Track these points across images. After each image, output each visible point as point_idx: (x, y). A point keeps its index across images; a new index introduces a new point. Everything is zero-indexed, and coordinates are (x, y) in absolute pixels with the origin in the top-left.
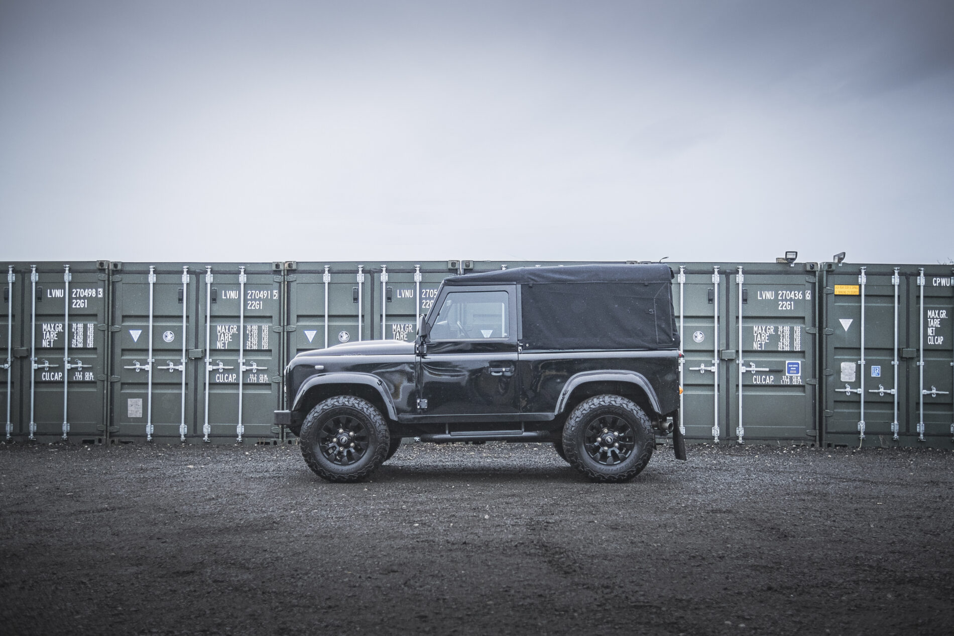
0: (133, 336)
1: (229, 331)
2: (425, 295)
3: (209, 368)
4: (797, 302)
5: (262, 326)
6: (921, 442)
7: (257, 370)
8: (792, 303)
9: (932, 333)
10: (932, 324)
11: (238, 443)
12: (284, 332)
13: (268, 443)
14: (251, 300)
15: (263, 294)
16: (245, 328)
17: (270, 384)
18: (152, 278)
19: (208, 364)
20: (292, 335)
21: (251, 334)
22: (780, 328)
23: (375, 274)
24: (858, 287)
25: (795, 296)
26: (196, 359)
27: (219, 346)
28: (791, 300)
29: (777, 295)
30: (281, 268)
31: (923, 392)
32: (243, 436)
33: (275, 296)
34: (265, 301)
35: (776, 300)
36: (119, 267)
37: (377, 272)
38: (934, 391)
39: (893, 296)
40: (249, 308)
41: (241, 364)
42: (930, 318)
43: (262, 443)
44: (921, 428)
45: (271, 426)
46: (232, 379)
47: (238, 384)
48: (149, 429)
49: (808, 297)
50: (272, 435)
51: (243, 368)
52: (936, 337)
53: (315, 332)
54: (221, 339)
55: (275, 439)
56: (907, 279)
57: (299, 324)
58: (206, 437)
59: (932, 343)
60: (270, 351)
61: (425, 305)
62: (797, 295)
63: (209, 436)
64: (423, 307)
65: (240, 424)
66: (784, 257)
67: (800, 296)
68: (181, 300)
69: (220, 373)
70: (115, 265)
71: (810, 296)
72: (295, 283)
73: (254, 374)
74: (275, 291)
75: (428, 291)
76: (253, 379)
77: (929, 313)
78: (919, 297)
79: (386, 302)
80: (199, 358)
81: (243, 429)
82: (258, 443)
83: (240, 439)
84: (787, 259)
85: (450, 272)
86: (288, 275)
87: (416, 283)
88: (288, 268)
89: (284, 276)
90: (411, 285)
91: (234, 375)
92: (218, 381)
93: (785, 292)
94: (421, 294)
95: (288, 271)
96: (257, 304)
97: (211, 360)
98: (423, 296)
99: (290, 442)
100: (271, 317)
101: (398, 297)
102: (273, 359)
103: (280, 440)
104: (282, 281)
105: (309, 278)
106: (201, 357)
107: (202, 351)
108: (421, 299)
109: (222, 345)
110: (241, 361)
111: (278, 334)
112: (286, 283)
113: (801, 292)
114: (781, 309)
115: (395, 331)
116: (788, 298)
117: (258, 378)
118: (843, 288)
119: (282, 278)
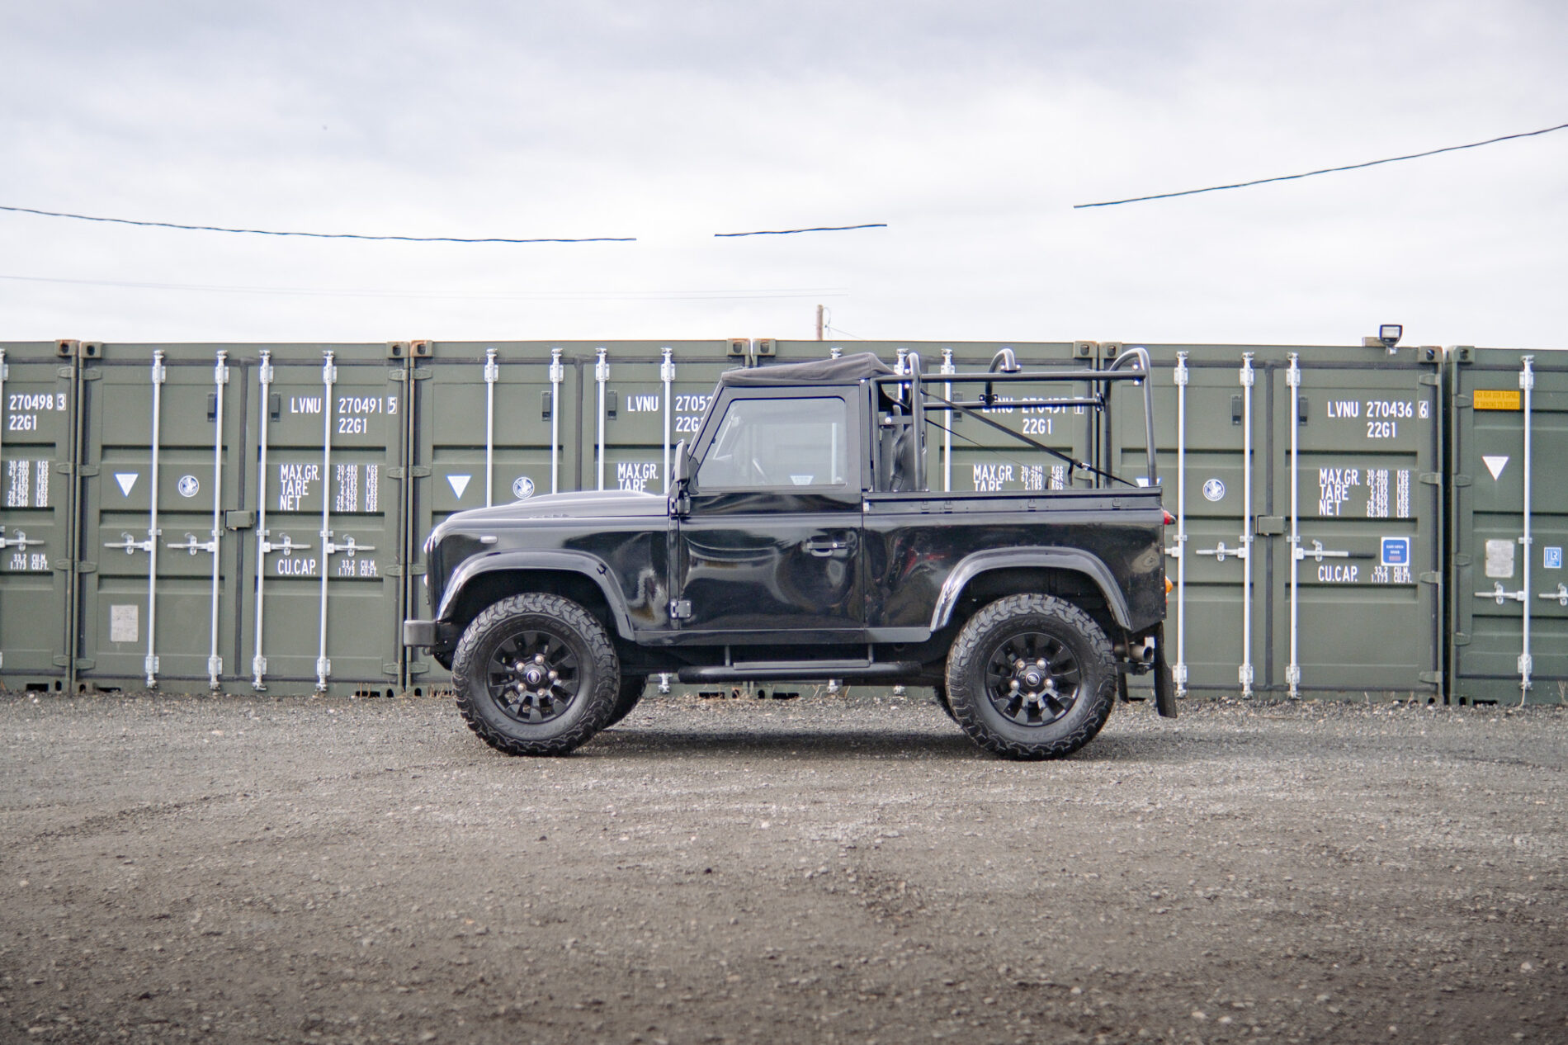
0: (123, 485)
1: (303, 475)
2: (682, 406)
3: (265, 547)
4: (1402, 423)
5: (366, 467)
7: (356, 551)
8: (1393, 424)
11: (319, 691)
12: (407, 477)
13: (376, 694)
14: (346, 416)
15: (369, 405)
16: (333, 470)
17: (380, 579)
18: (158, 373)
19: (262, 539)
20: (423, 484)
21: (346, 482)
22: (1370, 473)
23: (585, 366)
24: (1518, 394)
25: (1399, 411)
26: (239, 529)
27: (285, 504)
28: (1391, 418)
29: (1364, 408)
30: (404, 353)
32: (328, 680)
33: (391, 407)
34: (372, 417)
35: (1363, 418)
36: (97, 354)
37: (587, 362)
40: (341, 431)
41: (325, 540)
43: (365, 694)
45: (382, 661)
46: (307, 568)
47: (319, 579)
48: (151, 665)
49: (1424, 412)
50: (383, 678)
51: (328, 548)
53: (468, 478)
54: (289, 490)
55: (390, 686)
57: (436, 463)
58: (258, 680)
60: (380, 514)
61: (682, 427)
62: (1402, 409)
63: (264, 678)
64: (678, 430)
65: (322, 657)
66: (1378, 335)
67: (1408, 412)
68: (212, 415)
69: (285, 557)
70: (90, 349)
71: (1426, 411)
72: (431, 381)
73: (350, 558)
74: (392, 399)
75: (688, 398)
76: (348, 568)
79: (606, 419)
80: (246, 528)
81: (329, 666)
82: (358, 694)
83: (322, 684)
84: (1383, 339)
85: (729, 362)
86: (416, 367)
87: (664, 382)
88: (417, 355)
89: (409, 369)
90: (654, 386)
91: (311, 561)
92: (281, 573)
93: (1378, 403)
94: (673, 403)
95: (416, 359)
96: (358, 423)
97: (268, 531)
98: (678, 409)
99: (418, 692)
100: (383, 449)
101: (630, 410)
102: (386, 530)
103: (400, 686)
104: (404, 377)
105: (456, 372)
106: (247, 525)
107: (252, 514)
108: (673, 414)
109: (290, 503)
110: (325, 533)
111: (396, 483)
112: (412, 382)
113: (1410, 404)
114: (1372, 436)
115: (622, 476)
116: (1386, 415)
117: (358, 567)
118: (1490, 396)
119: (404, 373)
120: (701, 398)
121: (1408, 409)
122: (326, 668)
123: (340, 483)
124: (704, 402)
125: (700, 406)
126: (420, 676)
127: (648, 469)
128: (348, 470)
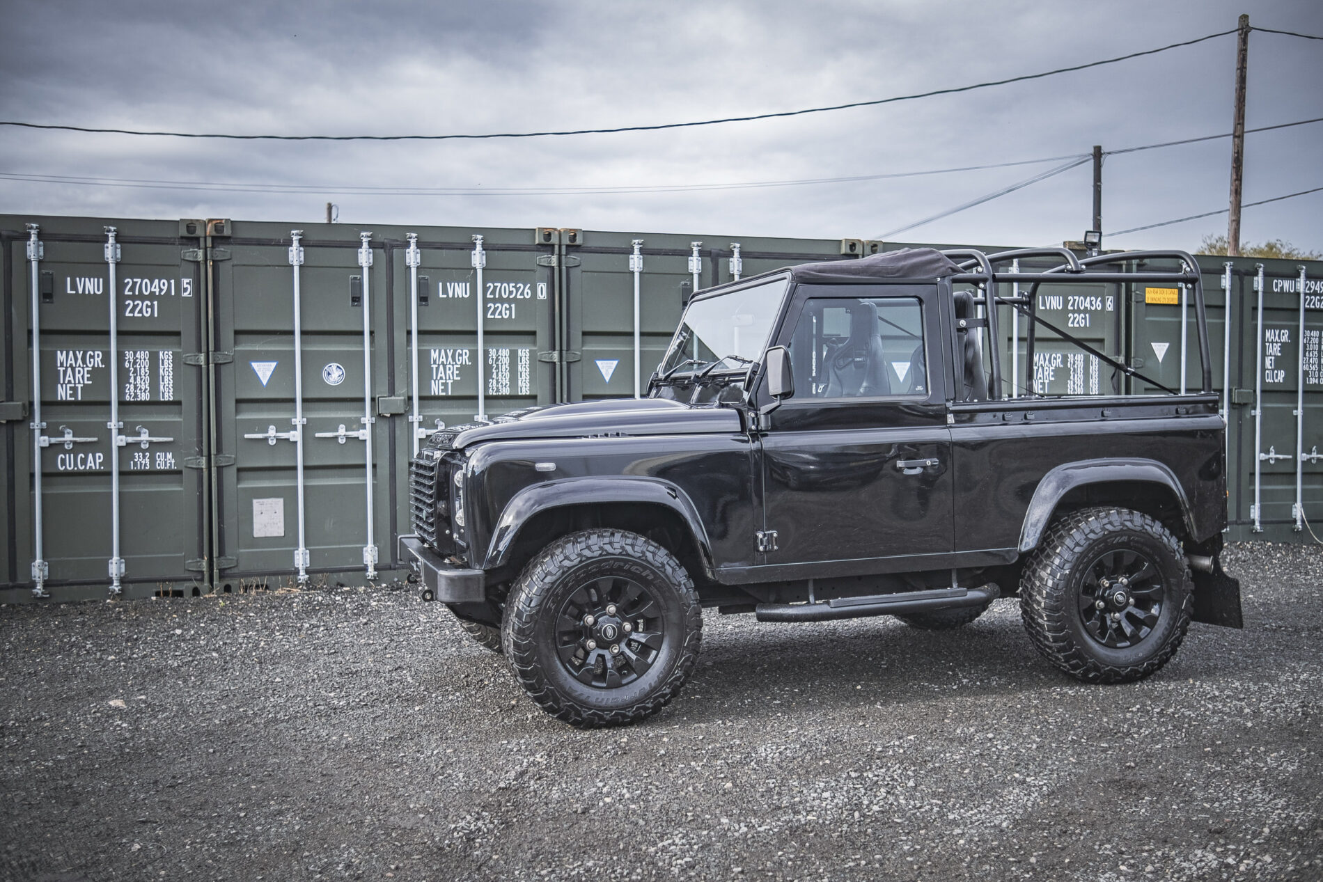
2: (493, 293)
3: (41, 441)
4: (1093, 314)
5: (158, 353)
6: (1256, 532)
7: (151, 443)
8: (1087, 315)
9: (1271, 365)
10: (1271, 351)
11: (115, 596)
12: (208, 364)
13: (179, 594)
14: (133, 298)
15: (159, 286)
17: (179, 472)
19: (37, 433)
20: (225, 371)
22: (1071, 356)
24: (1176, 291)
25: (1092, 305)
28: (1086, 311)
29: (1066, 302)
30: (199, 233)
31: (1260, 456)
32: (123, 581)
33: (186, 290)
34: (164, 300)
35: (1065, 311)
37: (397, 246)
38: (1272, 455)
39: (1224, 307)
40: (127, 314)
41: (114, 432)
42: (1268, 342)
43: (166, 593)
44: (1255, 513)
45: (185, 558)
46: (94, 462)
47: (110, 474)
49: (1110, 306)
50: (187, 575)
51: (118, 441)
52: (1276, 372)
53: (274, 364)
55: (196, 584)
56: (1241, 281)
57: (238, 348)
58: (39, 587)
59: (1271, 381)
60: (177, 403)
61: (493, 313)
62: (1093, 303)
63: (46, 584)
64: (489, 316)
65: (116, 558)
66: (1083, 240)
67: (1098, 305)
69: (66, 452)
71: (1112, 306)
72: (231, 263)
73: (144, 451)
74: (185, 282)
75: (499, 285)
76: (141, 461)
77: (1268, 334)
78: (1255, 309)
79: (419, 306)
80: (18, 422)
81: (123, 566)
82: (157, 594)
83: (116, 587)
84: (1086, 243)
85: (538, 250)
86: (213, 247)
87: (475, 269)
88: (214, 233)
89: (206, 248)
90: (467, 273)
91: (97, 455)
92: (62, 469)
93: (1076, 298)
94: (485, 290)
95: (213, 238)
96: (147, 306)
97: (44, 424)
98: (488, 296)
99: (228, 589)
100: (178, 334)
101: (441, 296)
102: (183, 420)
103: (206, 584)
104: (200, 256)
105: (254, 253)
106: (20, 418)
107: (24, 405)
108: (485, 301)
109: (69, 392)
110: (113, 424)
111: (194, 370)
112: (210, 263)
113: (1099, 299)
114: (1072, 325)
115: (435, 362)
116: (1082, 308)
117: (153, 460)
118: (1157, 292)
119: (201, 253)
120: (511, 285)
121: (1098, 303)
122: (120, 568)
123: (128, 370)
124: (514, 290)
125: (511, 293)
126: (228, 572)
127: (460, 355)
128: (138, 356)
